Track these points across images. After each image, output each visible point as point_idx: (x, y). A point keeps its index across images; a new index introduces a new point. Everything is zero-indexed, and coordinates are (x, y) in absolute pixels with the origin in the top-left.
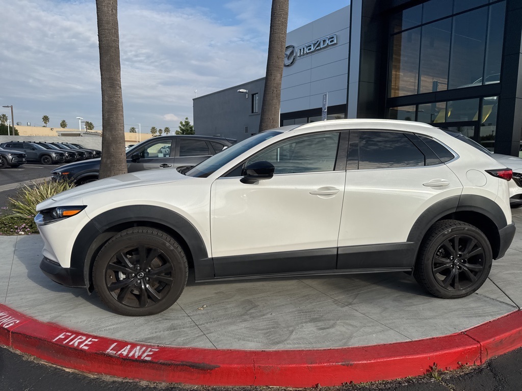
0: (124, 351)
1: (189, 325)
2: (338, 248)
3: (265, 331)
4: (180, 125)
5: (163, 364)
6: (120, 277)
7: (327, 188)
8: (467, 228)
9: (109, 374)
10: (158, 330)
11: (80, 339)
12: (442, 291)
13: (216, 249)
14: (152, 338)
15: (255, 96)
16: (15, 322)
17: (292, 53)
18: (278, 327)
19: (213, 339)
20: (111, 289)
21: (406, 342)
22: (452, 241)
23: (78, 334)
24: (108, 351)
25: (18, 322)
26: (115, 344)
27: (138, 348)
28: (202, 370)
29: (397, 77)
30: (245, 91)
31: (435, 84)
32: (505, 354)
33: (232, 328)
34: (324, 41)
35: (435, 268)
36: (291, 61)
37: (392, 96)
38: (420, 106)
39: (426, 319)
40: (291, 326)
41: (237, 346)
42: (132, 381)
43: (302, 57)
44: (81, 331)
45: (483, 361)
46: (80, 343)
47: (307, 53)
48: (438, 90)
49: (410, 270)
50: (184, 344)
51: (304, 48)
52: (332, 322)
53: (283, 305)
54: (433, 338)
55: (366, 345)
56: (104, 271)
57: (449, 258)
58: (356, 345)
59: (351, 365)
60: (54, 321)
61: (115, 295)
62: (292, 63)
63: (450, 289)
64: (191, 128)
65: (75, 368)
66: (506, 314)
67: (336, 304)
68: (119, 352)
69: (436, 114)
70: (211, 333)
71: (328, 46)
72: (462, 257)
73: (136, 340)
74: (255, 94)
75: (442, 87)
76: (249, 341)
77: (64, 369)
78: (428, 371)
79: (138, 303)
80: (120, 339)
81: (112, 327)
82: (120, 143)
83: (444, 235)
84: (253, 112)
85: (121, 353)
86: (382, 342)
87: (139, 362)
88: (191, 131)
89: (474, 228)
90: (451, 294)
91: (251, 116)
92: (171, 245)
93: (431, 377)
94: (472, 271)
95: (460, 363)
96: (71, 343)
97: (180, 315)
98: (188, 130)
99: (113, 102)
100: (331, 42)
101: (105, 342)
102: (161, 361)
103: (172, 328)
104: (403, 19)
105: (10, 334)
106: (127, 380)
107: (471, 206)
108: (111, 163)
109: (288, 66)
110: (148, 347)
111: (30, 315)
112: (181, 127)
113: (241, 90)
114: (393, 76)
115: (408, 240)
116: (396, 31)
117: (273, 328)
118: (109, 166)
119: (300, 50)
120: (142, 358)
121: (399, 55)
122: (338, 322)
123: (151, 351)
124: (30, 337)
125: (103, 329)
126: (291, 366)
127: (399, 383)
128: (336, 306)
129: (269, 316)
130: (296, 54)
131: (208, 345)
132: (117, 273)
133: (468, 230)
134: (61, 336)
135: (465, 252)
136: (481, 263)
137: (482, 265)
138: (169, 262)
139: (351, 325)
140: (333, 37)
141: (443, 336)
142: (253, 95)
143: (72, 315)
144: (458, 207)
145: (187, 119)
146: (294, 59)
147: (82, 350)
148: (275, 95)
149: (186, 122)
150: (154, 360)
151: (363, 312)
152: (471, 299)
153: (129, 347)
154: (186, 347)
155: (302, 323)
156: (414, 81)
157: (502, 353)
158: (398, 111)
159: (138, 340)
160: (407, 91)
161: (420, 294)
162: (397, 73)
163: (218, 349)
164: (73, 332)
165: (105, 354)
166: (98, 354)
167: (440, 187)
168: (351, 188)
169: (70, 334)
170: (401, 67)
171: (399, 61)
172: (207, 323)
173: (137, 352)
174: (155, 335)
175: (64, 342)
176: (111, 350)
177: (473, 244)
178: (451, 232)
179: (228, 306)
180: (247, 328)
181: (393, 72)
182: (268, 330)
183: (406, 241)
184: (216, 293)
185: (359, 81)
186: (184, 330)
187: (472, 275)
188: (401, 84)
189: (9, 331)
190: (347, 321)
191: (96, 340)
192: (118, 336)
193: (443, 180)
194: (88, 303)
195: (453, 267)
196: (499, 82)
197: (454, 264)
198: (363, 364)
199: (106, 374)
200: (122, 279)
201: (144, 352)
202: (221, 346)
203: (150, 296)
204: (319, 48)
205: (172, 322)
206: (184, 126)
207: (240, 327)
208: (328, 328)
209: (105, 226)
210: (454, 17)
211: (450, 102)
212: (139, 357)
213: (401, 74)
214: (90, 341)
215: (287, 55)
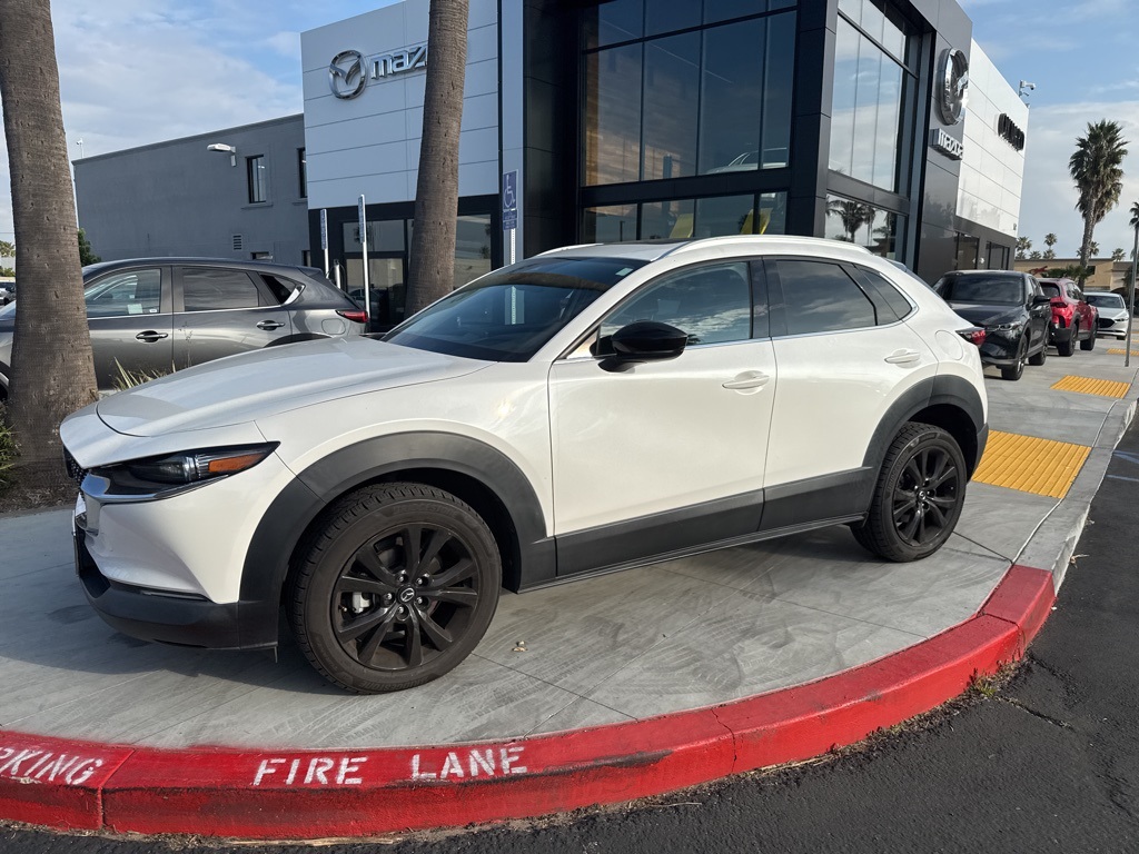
0: (452, 766)
1: (531, 686)
2: (763, 489)
3: (689, 669)
5: (557, 774)
6: (356, 605)
7: (748, 375)
8: (938, 435)
9: (426, 828)
10: (478, 709)
11: (319, 765)
12: (905, 550)
13: (563, 516)
14: (485, 728)
15: (254, 161)
16: (93, 764)
17: (357, 67)
18: (702, 658)
19: (609, 703)
20: (348, 636)
21: (922, 643)
22: (919, 459)
23: (305, 757)
24: (416, 775)
25: (99, 763)
26: (416, 759)
27: (475, 753)
28: (638, 767)
29: (594, 145)
30: (227, 148)
32: (1036, 636)
33: (621, 675)
35: (897, 509)
36: (355, 86)
37: (588, 183)
38: (644, 204)
39: (912, 600)
40: (723, 652)
41: (667, 706)
42: (489, 827)
43: (382, 80)
44: (304, 748)
45: (1022, 653)
46: (332, 774)
47: (394, 73)
48: (673, 177)
49: (861, 518)
50: (563, 723)
51: (385, 61)
52: (780, 631)
53: (666, 616)
54: (952, 629)
55: (873, 660)
56: (328, 597)
57: (913, 489)
58: (860, 663)
59: (879, 698)
61: (351, 646)
62: (356, 91)
63: (914, 544)
65: (330, 834)
67: (751, 598)
68: (444, 772)
69: (670, 224)
70: (592, 692)
72: (929, 487)
73: (453, 740)
74: (256, 157)
75: (679, 171)
76: (677, 692)
77: (307, 842)
78: (968, 684)
79: (401, 660)
80: (416, 745)
82: (74, 279)
83: (910, 449)
84: (251, 199)
85: (449, 773)
86: (891, 651)
87: (497, 784)
89: (946, 434)
91: (249, 208)
93: (978, 693)
94: (940, 508)
95: (999, 662)
96: (308, 779)
99: (49, 168)
101: (386, 763)
102: (550, 769)
103: (503, 699)
104: (601, 21)
105: (99, 796)
107: (947, 396)
109: (347, 97)
110: (496, 747)
113: (217, 146)
115: (865, 464)
116: (590, 46)
117: (696, 660)
119: (377, 63)
120: (506, 772)
121: (596, 97)
122: (789, 629)
123: (510, 754)
124: (174, 791)
125: (352, 733)
126: (792, 721)
127: (946, 714)
128: (753, 602)
129: (661, 640)
130: (367, 72)
131: (616, 718)
132: (347, 599)
133: (940, 437)
134: (263, 770)
135: (934, 477)
137: (954, 497)
139: (815, 631)
141: (962, 623)
142: (249, 160)
143: (234, 718)
144: (932, 397)
146: (362, 83)
147: (347, 790)
148: (448, 170)
150: (536, 772)
151: (809, 605)
153: (453, 756)
154: (573, 729)
155: (733, 642)
156: (621, 153)
157: (1034, 637)
158: (598, 217)
159: (457, 738)
160: (610, 173)
162: (594, 135)
163: (639, 719)
164: (290, 756)
165: (411, 785)
166: (395, 787)
167: (904, 363)
169: (283, 761)
170: (600, 123)
171: (595, 109)
172: (565, 674)
173: (481, 764)
174: (483, 720)
175: (289, 782)
176: (421, 771)
177: (946, 459)
178: (920, 442)
179: (567, 635)
180: (649, 669)
181: (588, 133)
182: (692, 667)
183: (860, 465)
184: (513, 614)
185: (525, 147)
186: (533, 696)
187: (941, 515)
188: (602, 159)
189: (95, 791)
190: (802, 625)
191: (364, 759)
192: (404, 741)
193: (909, 351)
195: (917, 506)
196: (783, 165)
197: (918, 499)
198: (894, 691)
199: (419, 828)
200: (361, 610)
201: (497, 759)
202: (640, 714)
205: (497, 685)
207: (635, 670)
208: (786, 643)
209: (335, 488)
210: (705, 31)
211: (698, 200)
212: (498, 770)
213: (600, 137)
214: (350, 765)
215: (342, 72)
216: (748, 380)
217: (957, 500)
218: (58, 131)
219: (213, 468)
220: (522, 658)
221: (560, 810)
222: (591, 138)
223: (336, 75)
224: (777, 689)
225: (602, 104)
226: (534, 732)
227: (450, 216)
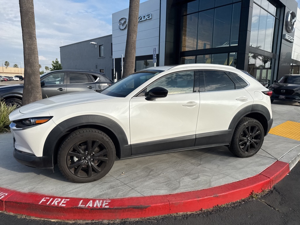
0: (90, 204)
1: (120, 185)
2: (196, 135)
3: (166, 183)
4: (53, 63)
5: (117, 209)
6: (74, 160)
7: (191, 102)
8: (254, 121)
9: (81, 219)
10: (103, 189)
11: (57, 200)
12: (243, 154)
13: (133, 139)
14: (103, 195)
15: (101, 46)
16: (5, 195)
17: (125, 22)
18: (171, 181)
19: (139, 191)
20: (70, 168)
21: (238, 181)
22: (248, 128)
23: (54, 198)
24: (80, 205)
25: (6, 194)
26: (82, 201)
27: (97, 201)
28: (140, 209)
29: (185, 40)
30: (94, 43)
31: (205, 45)
32: (278, 182)
33: (146, 183)
34: (144, 17)
35: (240, 142)
37: (183, 51)
38: (198, 56)
39: (240, 169)
40: (177, 179)
41: (155, 193)
42: (97, 221)
44: (55, 195)
45: (271, 187)
46: (59, 203)
48: (206, 48)
49: (229, 144)
50: (124, 195)
52: (197, 175)
53: (167, 168)
54: (249, 178)
55: (220, 185)
56: (66, 157)
57: (246, 137)
58: (215, 186)
60: (33, 191)
61: (72, 171)
62: (125, 28)
63: (246, 152)
64: (60, 65)
65: (57, 218)
66: (273, 163)
67: (193, 165)
68: (87, 205)
69: (205, 61)
70: (136, 187)
71: (146, 19)
72: (252, 136)
73: (93, 197)
74: (101, 45)
75: (208, 47)
76: (159, 189)
77: (50, 220)
78: (250, 195)
79: (86, 175)
80: (83, 197)
81: (74, 191)
82: (37, 75)
83: (245, 125)
84: (100, 56)
85: (88, 206)
86: (227, 183)
87: (101, 210)
88: (60, 67)
89: (257, 121)
90: (247, 155)
91: (99, 58)
93: (253, 197)
94: (255, 143)
95: (263, 189)
96: (53, 204)
97: (112, 179)
98: (58, 66)
99: (32, 48)
100: (148, 17)
101: (75, 201)
102: (115, 207)
103: (111, 187)
104: (188, 7)
105: (4, 203)
106: (94, 221)
107: (257, 110)
108: (32, 88)
109: (123, 30)
110: (103, 200)
111: (13, 189)
112: (53, 65)
113: (92, 43)
114: (183, 39)
115: (229, 128)
116: (184, 14)
117: (168, 181)
120: (103, 207)
121: (186, 28)
122: (200, 174)
123: (106, 202)
124: (21, 203)
125: (69, 193)
126: (188, 201)
127: (240, 203)
128: (193, 166)
129: (162, 175)
131: (139, 195)
132: (72, 158)
133: (255, 122)
134: (43, 200)
135: (253, 134)
136: (260, 139)
137: (260, 140)
138: (105, 148)
139: (207, 176)
140: (149, 15)
141: (252, 176)
142: (100, 46)
143: (43, 186)
144: (251, 111)
145: (57, 59)
146: (126, 26)
147: (61, 207)
148: (133, 47)
149: (56, 61)
150: (111, 207)
151: (209, 168)
152: (255, 157)
153: (91, 201)
154: (126, 197)
155: (182, 177)
156: (193, 42)
157: (277, 182)
158: (185, 59)
159: (95, 196)
160: (190, 48)
162: (185, 38)
163: (145, 196)
164: (51, 197)
165: (78, 208)
166: (74, 208)
167: (243, 100)
168: (203, 102)
169: (49, 198)
170: (187, 34)
171: (186, 31)
172: (131, 182)
173: (98, 204)
174: (103, 193)
175: (48, 204)
176: (81, 204)
177: (257, 129)
178: (248, 123)
179: (137, 171)
180: (154, 182)
181: (183, 37)
182: (167, 183)
184: (125, 165)
185: (166, 41)
186: (120, 187)
187: (255, 145)
188: (187, 44)
189: (3, 201)
190: (204, 174)
191: (68, 200)
192: (80, 196)
193: (244, 97)
195: (247, 142)
196: (237, 45)
197: (248, 140)
198: (223, 195)
199: (79, 219)
200: (76, 161)
201: (102, 203)
202: (146, 195)
203: (94, 170)
204: (141, 20)
205: (110, 184)
206: (55, 64)
207: (150, 183)
208: (197, 178)
209: (67, 129)
210: (215, 9)
211: (213, 55)
212: (101, 206)
213: (187, 38)
214: (64, 201)
215: (122, 23)
216: (191, 104)
217: (261, 141)
218: (35, 39)
219: (37, 122)
220: (122, 177)
221: (117, 219)
222: (184, 38)
223: (120, 24)
224: (188, 191)
225: (188, 30)
226: (115, 197)
227: (133, 59)
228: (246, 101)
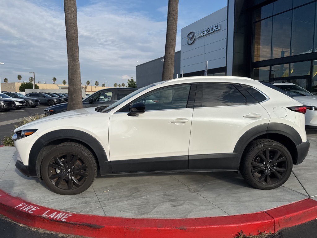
0: (52, 215)
1: (95, 201)
2: (188, 156)
3: (138, 207)
4: (128, 82)
5: (72, 224)
6: (57, 171)
7: (181, 119)
8: (274, 144)
9: (43, 229)
10: (76, 204)
11: (30, 207)
12: (259, 185)
13: (113, 156)
14: (71, 208)
17: (193, 36)
18: (147, 204)
19: (105, 210)
20: (52, 178)
21: (225, 216)
22: (264, 152)
23: (30, 204)
24: (43, 215)
25: (0, 196)
26: (49, 211)
27: (61, 213)
28: (94, 228)
29: (258, 49)
31: (283, 53)
32: (293, 227)
33: (119, 204)
34: (212, 28)
35: (253, 169)
36: (192, 41)
37: (255, 60)
38: (273, 67)
39: (243, 202)
40: (156, 204)
41: (119, 215)
42: (55, 233)
43: (199, 38)
44: (33, 203)
45: (276, 230)
46: (29, 210)
47: (202, 36)
48: (285, 56)
49: (237, 170)
50: (88, 212)
51: (200, 33)
52: (182, 202)
53: (156, 191)
54: (243, 215)
55: (198, 217)
57: (263, 163)
58: (192, 217)
59: (185, 229)
60: (19, 196)
61: (54, 182)
62: (193, 42)
63: (264, 183)
64: (135, 83)
65: (25, 224)
66: (299, 201)
67: (189, 191)
68: (49, 216)
70: (106, 206)
71: (215, 31)
72: (272, 163)
75: (287, 55)
76: (127, 212)
77: (19, 224)
78: (237, 235)
80: (52, 208)
81: (50, 201)
83: (258, 149)
86: (209, 216)
87: (59, 222)
88: (134, 85)
90: (264, 187)
92: (86, 153)
94: (279, 172)
95: (259, 231)
96: (24, 209)
97: (92, 195)
98: (132, 85)
99: (74, 69)
100: (216, 29)
101: (43, 209)
102: (71, 222)
103: (85, 203)
104: (262, 12)
106: (52, 233)
107: (276, 130)
108: (73, 104)
109: (191, 44)
110: (66, 213)
111: (8, 193)
112: (128, 83)
113: (163, 60)
114: (256, 49)
115: (234, 151)
116: (257, 20)
117: (145, 204)
118: (72, 106)
119: (198, 34)
120: (61, 220)
121: (260, 35)
122: (186, 202)
123: (67, 216)
124: (4, 205)
125: (45, 202)
126: (147, 228)
129: (145, 197)
130: (196, 37)
131: (101, 214)
132: (55, 169)
133: (275, 145)
134: (20, 205)
136: (285, 167)
137: (285, 169)
138: (85, 163)
139: (194, 204)
140: (218, 26)
141: (251, 213)
143: (30, 193)
144: (267, 131)
145: (132, 78)
146: (194, 40)
147: (30, 214)
148: (170, 62)
149: (131, 80)
150: (67, 222)
151: (205, 196)
152: (279, 190)
153: (56, 213)
154: (88, 214)
155: (163, 202)
157: (291, 226)
158: (260, 71)
159: (62, 209)
160: (265, 57)
161: (246, 186)
163: (107, 216)
164: (28, 203)
165: (41, 217)
166: (38, 216)
167: (255, 118)
168: (196, 119)
169: (25, 204)
170: (261, 43)
171: (259, 39)
172: (106, 200)
173: (59, 216)
174: (73, 206)
175: (21, 209)
176: (45, 214)
178: (263, 146)
179: (122, 191)
180: (129, 204)
181: (256, 46)
182: (141, 206)
183: (233, 152)
184: (118, 183)
185: (233, 52)
186: (91, 204)
187: (279, 175)
188: (261, 53)
190: (192, 202)
191: (39, 208)
192: (52, 206)
193: (257, 113)
194: (43, 187)
195: (266, 169)
197: (266, 167)
198: (193, 229)
199: (42, 228)
200: (58, 173)
201: (63, 216)
202: (109, 215)
203: (74, 183)
204: (209, 33)
205: (86, 199)
206: (130, 82)
207: (125, 204)
208: (178, 206)
210: (294, 10)
211: (292, 64)
212: (60, 219)
213: (261, 47)
214: (35, 209)
215: (190, 38)
216: (181, 121)
217: (287, 170)
219: (26, 134)
220: (104, 194)
222: (258, 48)
223: (188, 39)
224: (156, 218)
225: (262, 37)
226: (79, 212)
228: (258, 119)
